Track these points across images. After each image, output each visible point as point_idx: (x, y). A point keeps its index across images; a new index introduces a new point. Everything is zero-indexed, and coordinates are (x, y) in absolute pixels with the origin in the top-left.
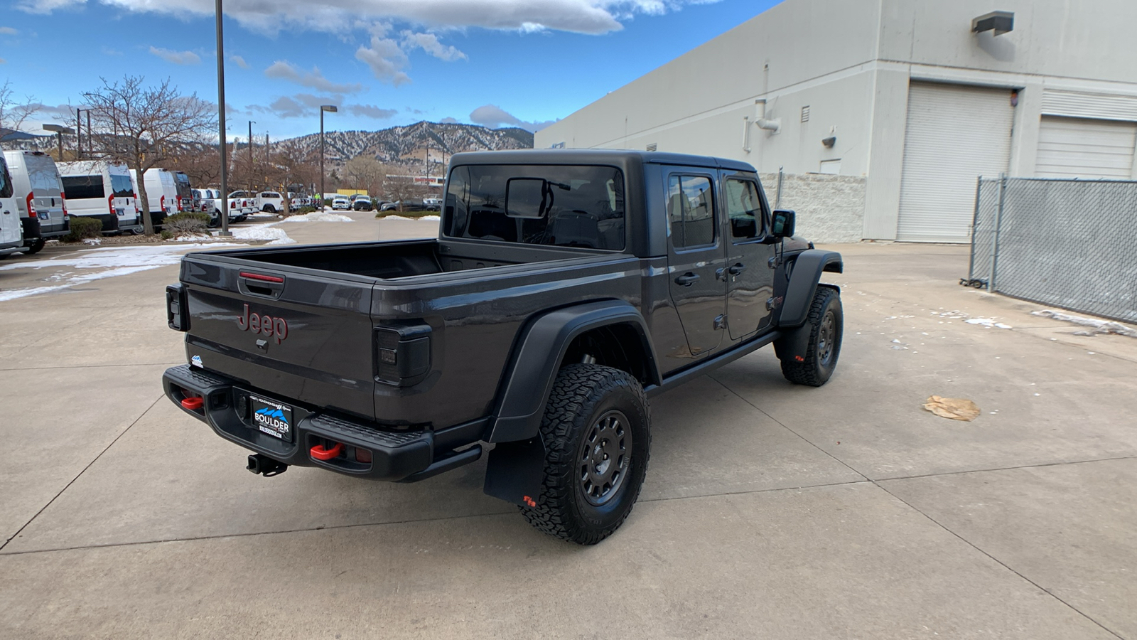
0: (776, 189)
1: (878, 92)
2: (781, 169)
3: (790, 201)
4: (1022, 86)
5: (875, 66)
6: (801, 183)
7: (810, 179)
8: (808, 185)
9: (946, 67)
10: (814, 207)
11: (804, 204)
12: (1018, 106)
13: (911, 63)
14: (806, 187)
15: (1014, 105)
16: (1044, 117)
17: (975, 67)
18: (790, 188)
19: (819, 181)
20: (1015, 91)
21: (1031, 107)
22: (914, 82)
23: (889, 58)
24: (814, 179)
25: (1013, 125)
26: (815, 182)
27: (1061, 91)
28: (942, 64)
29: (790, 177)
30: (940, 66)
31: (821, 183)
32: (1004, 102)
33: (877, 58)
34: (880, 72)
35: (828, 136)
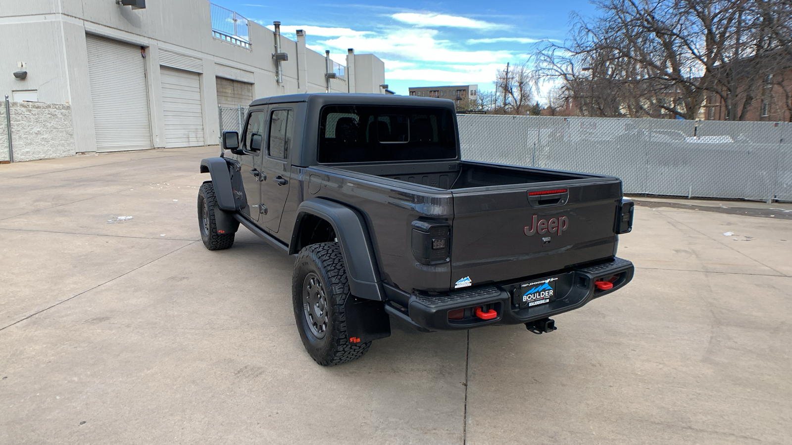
0: (5, 115)
1: (67, 40)
2: (7, 97)
3: (18, 125)
4: (147, 45)
5: (60, 18)
6: (24, 109)
7: (30, 106)
8: (30, 111)
9: (105, 26)
10: (38, 129)
11: (30, 127)
12: (147, 58)
13: (83, 20)
14: (28, 113)
15: (143, 57)
16: (162, 67)
17: (122, 29)
18: (16, 114)
19: (37, 108)
20: (143, 48)
21: (155, 58)
22: (89, 35)
23: (69, 14)
24: (34, 107)
25: (145, 70)
26: (34, 109)
27: (166, 51)
28: (103, 24)
29: (15, 104)
30: (102, 25)
31: (39, 109)
32: (138, 54)
33: (61, 12)
34: (65, 23)
35: (18, 70)
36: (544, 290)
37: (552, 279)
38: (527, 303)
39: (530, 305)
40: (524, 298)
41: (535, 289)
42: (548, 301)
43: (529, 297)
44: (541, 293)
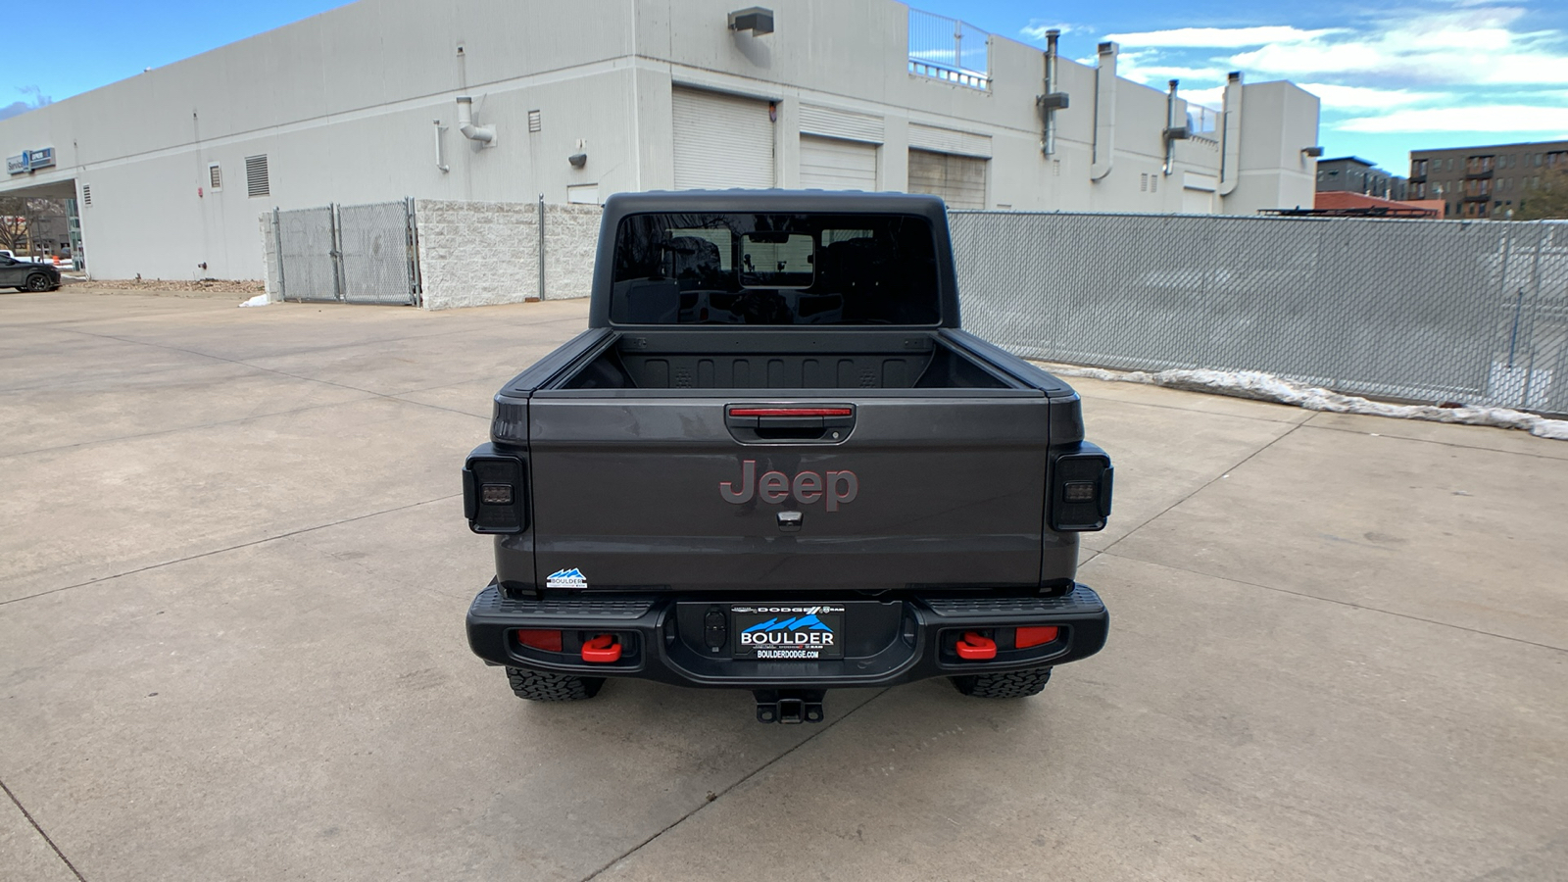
0: (537, 225)
1: (641, 98)
2: (541, 198)
3: (556, 242)
4: (780, 98)
5: (633, 63)
6: (565, 215)
7: (576, 211)
8: (575, 219)
9: (707, 70)
10: (585, 248)
11: (573, 245)
12: (778, 121)
13: (671, 62)
14: (572, 222)
15: (773, 120)
16: (804, 136)
17: (736, 73)
18: (554, 223)
19: (586, 213)
20: (773, 104)
21: (793, 119)
22: (679, 87)
23: (649, 55)
24: (581, 211)
25: (774, 144)
26: (582, 215)
27: (814, 106)
28: (703, 66)
29: (553, 208)
30: (701, 68)
31: (589, 216)
32: (762, 115)
33: (634, 53)
34: (640, 71)
35: (576, 153)
36: (807, 630)
37: (827, 609)
38: (751, 649)
39: (760, 654)
40: (743, 638)
41: (776, 623)
42: (816, 655)
43: (760, 638)
44: (797, 635)
